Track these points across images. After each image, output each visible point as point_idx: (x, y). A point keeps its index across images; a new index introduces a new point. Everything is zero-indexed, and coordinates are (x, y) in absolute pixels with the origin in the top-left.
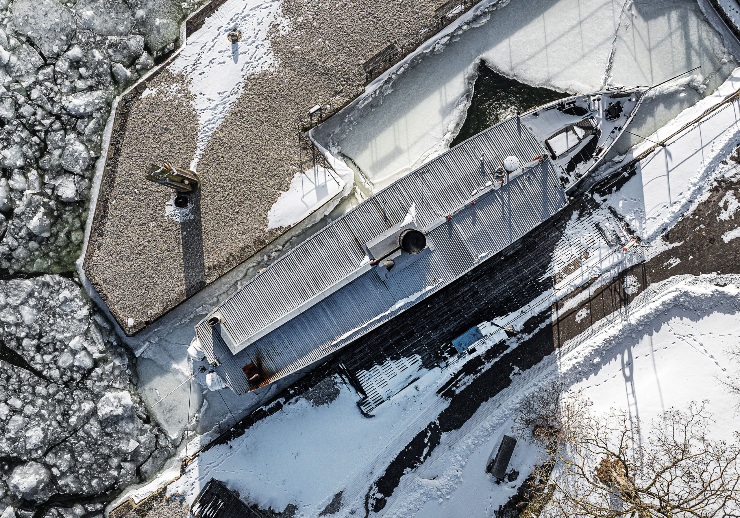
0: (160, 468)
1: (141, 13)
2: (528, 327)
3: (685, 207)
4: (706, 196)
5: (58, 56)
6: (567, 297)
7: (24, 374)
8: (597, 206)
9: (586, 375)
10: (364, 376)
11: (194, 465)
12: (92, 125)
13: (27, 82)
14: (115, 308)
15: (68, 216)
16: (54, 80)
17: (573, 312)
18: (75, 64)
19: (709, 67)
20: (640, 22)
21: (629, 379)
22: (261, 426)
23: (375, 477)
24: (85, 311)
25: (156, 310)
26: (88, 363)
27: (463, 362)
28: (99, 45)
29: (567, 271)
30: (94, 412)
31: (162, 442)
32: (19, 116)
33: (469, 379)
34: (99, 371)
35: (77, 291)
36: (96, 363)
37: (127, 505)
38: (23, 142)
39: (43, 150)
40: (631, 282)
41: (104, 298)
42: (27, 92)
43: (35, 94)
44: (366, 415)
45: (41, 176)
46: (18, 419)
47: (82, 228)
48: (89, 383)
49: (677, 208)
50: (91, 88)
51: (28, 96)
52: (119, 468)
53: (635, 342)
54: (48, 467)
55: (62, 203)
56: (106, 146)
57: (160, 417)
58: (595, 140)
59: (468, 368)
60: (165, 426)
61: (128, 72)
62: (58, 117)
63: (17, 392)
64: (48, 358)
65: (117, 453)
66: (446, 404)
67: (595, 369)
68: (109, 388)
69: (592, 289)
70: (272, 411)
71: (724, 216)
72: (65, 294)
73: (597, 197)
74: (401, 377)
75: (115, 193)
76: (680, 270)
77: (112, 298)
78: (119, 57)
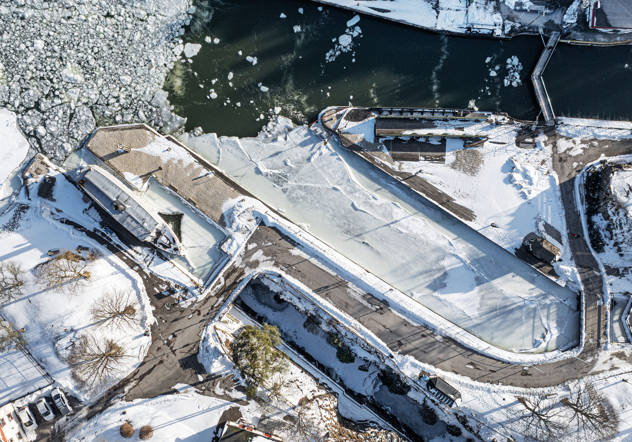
0: (55, 164)
1: (169, 123)
2: (118, 245)
3: (160, 276)
4: (164, 280)
5: (152, 105)
6: (128, 253)
7: (68, 121)
8: (153, 254)
9: (110, 263)
10: (93, 208)
11: (58, 173)
12: (137, 119)
13: (143, 99)
14: (91, 141)
15: (112, 120)
16: (145, 106)
17: (125, 255)
18: (151, 110)
19: (200, 273)
20: (206, 252)
21: (112, 274)
22: (73, 186)
23: (69, 219)
24: (88, 132)
25: (94, 151)
26: (76, 137)
27: (104, 232)
28: (157, 115)
29: (135, 251)
30: (64, 142)
31: (61, 162)
32: (133, 100)
33: (100, 235)
34: (75, 140)
35: (93, 129)
36: (76, 139)
37: (42, 159)
38: (127, 103)
39: (127, 109)
40: (137, 268)
41: (93, 137)
42: (140, 100)
43: (140, 102)
44: (83, 212)
45: (120, 110)
46: (56, 123)
47: (110, 125)
48: (71, 139)
49: (159, 274)
50: (146, 116)
51: (139, 100)
52: (51, 153)
53: (122, 273)
54: (46, 135)
55: (114, 118)
56: (132, 125)
57: (68, 159)
58: (168, 248)
59: (103, 234)
60: (66, 162)
61: (153, 125)
62: (136, 110)
63: (63, 121)
64: (74, 126)
65: (55, 151)
66: (92, 231)
67: (112, 265)
68: (71, 144)
69: (132, 259)
70: (77, 188)
71: (161, 286)
72: (91, 126)
73: (155, 253)
74: (96, 217)
75: (120, 131)
76: (143, 279)
77: (93, 139)
78: (156, 121)
